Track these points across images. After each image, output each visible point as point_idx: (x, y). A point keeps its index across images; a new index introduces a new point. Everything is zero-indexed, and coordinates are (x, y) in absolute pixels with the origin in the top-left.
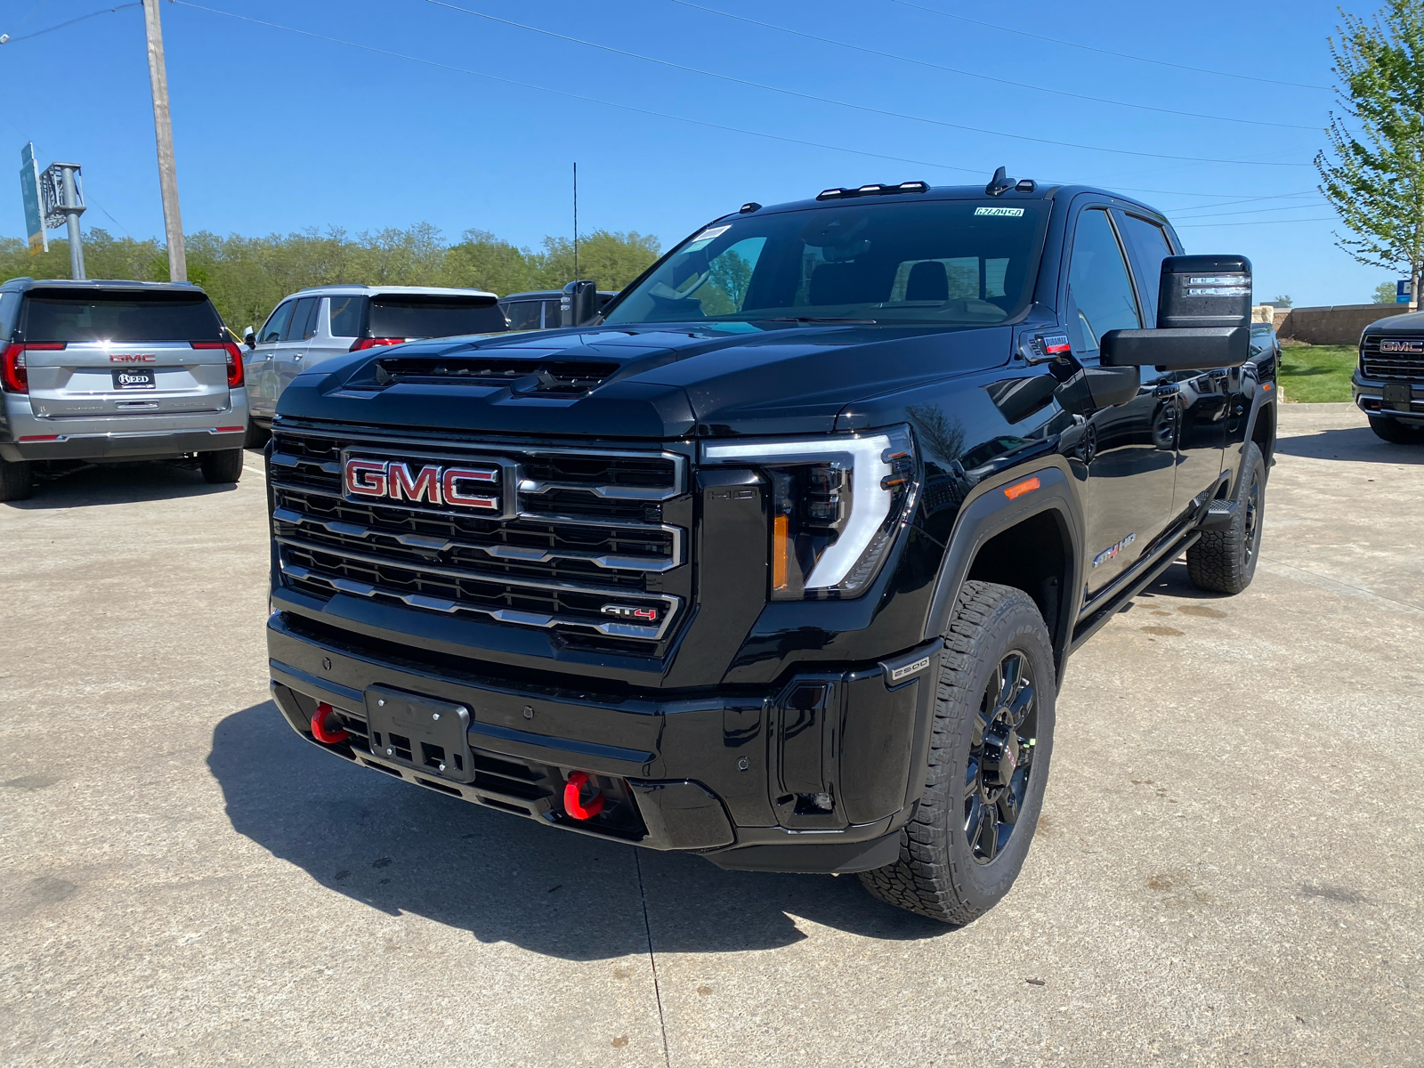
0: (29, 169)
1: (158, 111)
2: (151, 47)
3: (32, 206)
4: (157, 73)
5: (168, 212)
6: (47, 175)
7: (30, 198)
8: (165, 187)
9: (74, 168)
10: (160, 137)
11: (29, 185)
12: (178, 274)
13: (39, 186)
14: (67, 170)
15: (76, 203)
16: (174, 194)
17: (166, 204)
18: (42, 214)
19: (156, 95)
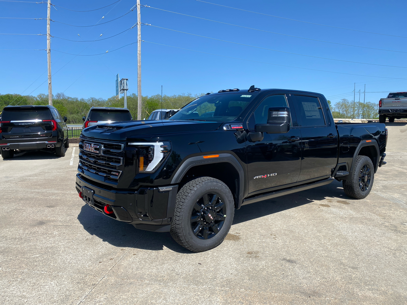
0: (117, 80)
1: (138, 67)
2: (138, 52)
3: (117, 88)
4: (139, 58)
5: (138, 91)
6: (121, 81)
7: (117, 87)
8: (138, 84)
9: (127, 80)
10: (138, 73)
11: (117, 84)
12: (140, 105)
13: (119, 84)
14: (125, 80)
15: (126, 88)
16: (140, 86)
17: (138, 89)
18: (119, 90)
19: (138, 63)
